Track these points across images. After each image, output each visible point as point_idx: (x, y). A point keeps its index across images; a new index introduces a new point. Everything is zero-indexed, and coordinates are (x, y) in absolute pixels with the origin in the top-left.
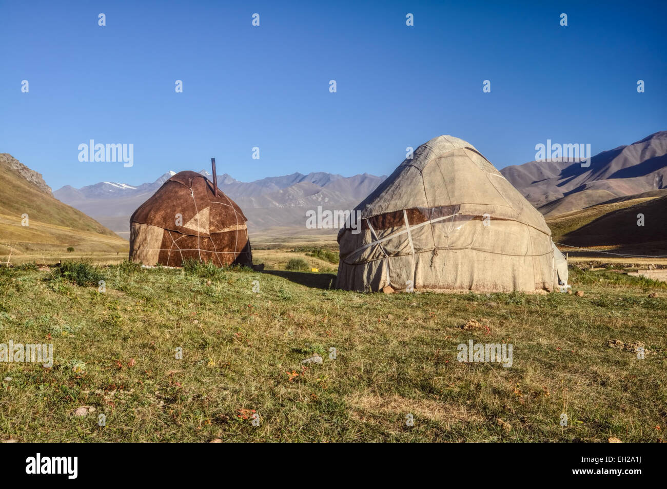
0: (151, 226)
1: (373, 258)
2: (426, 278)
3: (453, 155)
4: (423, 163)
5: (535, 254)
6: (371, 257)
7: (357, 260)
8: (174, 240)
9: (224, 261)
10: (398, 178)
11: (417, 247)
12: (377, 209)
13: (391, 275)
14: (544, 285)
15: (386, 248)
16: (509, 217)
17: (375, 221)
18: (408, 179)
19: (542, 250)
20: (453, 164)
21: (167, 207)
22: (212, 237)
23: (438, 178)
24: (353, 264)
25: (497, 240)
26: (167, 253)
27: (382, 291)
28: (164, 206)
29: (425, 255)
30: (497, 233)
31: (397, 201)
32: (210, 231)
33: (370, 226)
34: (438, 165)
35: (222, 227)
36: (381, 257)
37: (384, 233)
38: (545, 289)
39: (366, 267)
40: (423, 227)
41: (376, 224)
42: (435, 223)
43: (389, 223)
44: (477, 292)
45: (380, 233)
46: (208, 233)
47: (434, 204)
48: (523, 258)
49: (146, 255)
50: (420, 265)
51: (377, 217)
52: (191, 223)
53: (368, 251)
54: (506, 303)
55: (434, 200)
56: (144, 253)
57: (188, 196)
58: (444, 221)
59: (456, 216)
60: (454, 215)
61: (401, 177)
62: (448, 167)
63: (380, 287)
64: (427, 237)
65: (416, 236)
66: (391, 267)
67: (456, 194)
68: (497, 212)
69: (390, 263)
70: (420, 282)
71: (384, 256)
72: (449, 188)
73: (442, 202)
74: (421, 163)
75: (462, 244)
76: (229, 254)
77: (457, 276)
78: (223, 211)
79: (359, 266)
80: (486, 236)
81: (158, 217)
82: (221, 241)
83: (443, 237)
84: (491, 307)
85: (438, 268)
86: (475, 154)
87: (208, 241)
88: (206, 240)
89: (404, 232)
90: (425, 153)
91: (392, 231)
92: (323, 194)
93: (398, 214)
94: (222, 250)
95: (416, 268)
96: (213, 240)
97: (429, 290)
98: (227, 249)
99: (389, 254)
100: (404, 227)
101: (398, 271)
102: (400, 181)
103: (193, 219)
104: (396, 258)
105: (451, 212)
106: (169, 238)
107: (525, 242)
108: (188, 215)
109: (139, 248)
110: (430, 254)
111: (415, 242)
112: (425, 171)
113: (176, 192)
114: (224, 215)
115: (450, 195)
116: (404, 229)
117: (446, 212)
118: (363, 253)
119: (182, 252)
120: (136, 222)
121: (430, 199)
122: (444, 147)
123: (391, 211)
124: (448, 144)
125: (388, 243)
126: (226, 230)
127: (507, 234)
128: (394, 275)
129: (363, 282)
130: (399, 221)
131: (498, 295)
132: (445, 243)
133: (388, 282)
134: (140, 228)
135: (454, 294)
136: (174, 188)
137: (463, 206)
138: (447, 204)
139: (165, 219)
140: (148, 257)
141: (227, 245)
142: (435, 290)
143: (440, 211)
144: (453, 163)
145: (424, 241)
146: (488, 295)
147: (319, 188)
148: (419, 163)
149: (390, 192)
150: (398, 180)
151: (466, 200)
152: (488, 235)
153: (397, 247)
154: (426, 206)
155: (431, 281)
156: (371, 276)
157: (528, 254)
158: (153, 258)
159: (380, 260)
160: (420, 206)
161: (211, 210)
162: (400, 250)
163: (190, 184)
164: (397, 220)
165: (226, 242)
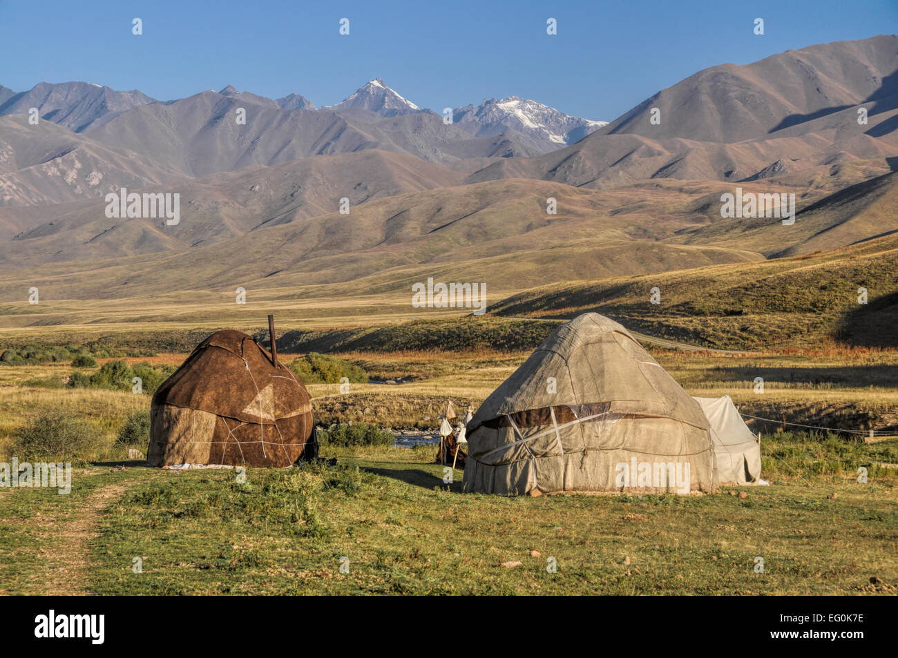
0: (198, 411)
1: (517, 458)
2: (575, 480)
3: (600, 341)
4: (568, 351)
5: (689, 453)
6: (515, 458)
7: (499, 461)
8: (231, 430)
9: (292, 457)
10: (540, 368)
11: (566, 447)
12: (519, 404)
13: (539, 477)
14: (700, 486)
15: (532, 448)
16: (662, 414)
17: (518, 417)
18: (552, 369)
19: (698, 449)
20: (601, 353)
21: (216, 385)
22: (278, 424)
23: (585, 370)
24: (493, 465)
25: (649, 440)
26: (221, 447)
27: (529, 494)
28: (212, 384)
29: (575, 455)
30: (649, 432)
31: (542, 396)
32: (275, 416)
33: (513, 424)
34: (585, 353)
35: (289, 410)
36: (526, 458)
37: (530, 431)
38: (700, 490)
39: (509, 468)
40: (572, 426)
41: (520, 421)
42: (585, 421)
43: (535, 421)
44: (629, 495)
45: (524, 431)
46: (273, 419)
47: (583, 400)
48: (676, 457)
49: (191, 450)
50: (570, 466)
51: (520, 413)
52: (252, 406)
53: (512, 450)
54: (656, 505)
55: (583, 396)
56: (187, 447)
57: (241, 369)
58: (594, 419)
59: (606, 415)
60: (604, 414)
61: (544, 366)
62: (596, 357)
63: (527, 490)
64: (576, 437)
65: (565, 435)
66: (538, 468)
67: (606, 389)
68: (649, 410)
69: (537, 464)
70: (570, 484)
71: (530, 457)
72: (598, 382)
73: (591, 399)
74: (565, 350)
75: (613, 445)
76: (297, 446)
77: (608, 477)
78: (289, 388)
79: (500, 467)
80: (638, 436)
81: (208, 398)
82: (288, 429)
83: (593, 437)
84: (642, 507)
85: (588, 470)
86: (625, 337)
87: (272, 430)
88: (270, 429)
89: (552, 431)
90: (569, 338)
91: (539, 430)
92: (82, 157)
93: (544, 412)
94: (288, 441)
95: (566, 469)
96: (279, 428)
97: (579, 492)
98: (295, 440)
99: (536, 455)
100: (551, 425)
101: (546, 472)
102: (543, 371)
103: (254, 401)
104: (544, 459)
105: (600, 410)
106: (223, 428)
107: (679, 440)
108: (247, 396)
109: (178, 440)
110: (580, 455)
111: (563, 442)
112: (571, 361)
113: (223, 363)
114: (291, 394)
115: (599, 389)
116: (552, 428)
117: (596, 410)
118: (505, 453)
119: (242, 445)
120: (171, 405)
121: (578, 395)
122: (590, 331)
123: (537, 408)
124: (595, 327)
125: (535, 442)
126: (294, 414)
127: (659, 433)
128: (542, 477)
129: (505, 485)
130: (546, 419)
131: (649, 497)
132: (595, 443)
133: (535, 485)
134: (179, 413)
135: (605, 497)
136: (218, 357)
137: (615, 404)
138: (597, 401)
139: (217, 402)
140: (194, 452)
141: (296, 435)
142: (586, 492)
143: (589, 409)
144: (601, 351)
145: (573, 441)
146: (640, 497)
147: (70, 137)
148: (562, 349)
149: (532, 383)
150: (541, 369)
151: (616, 397)
152: (639, 434)
153: (545, 446)
154: (574, 402)
155: (582, 483)
156: (516, 479)
157: (682, 453)
158: (202, 454)
159: (526, 461)
160: (568, 403)
161: (274, 387)
162: (547, 450)
163: (241, 351)
164: (544, 417)
165: (294, 430)
